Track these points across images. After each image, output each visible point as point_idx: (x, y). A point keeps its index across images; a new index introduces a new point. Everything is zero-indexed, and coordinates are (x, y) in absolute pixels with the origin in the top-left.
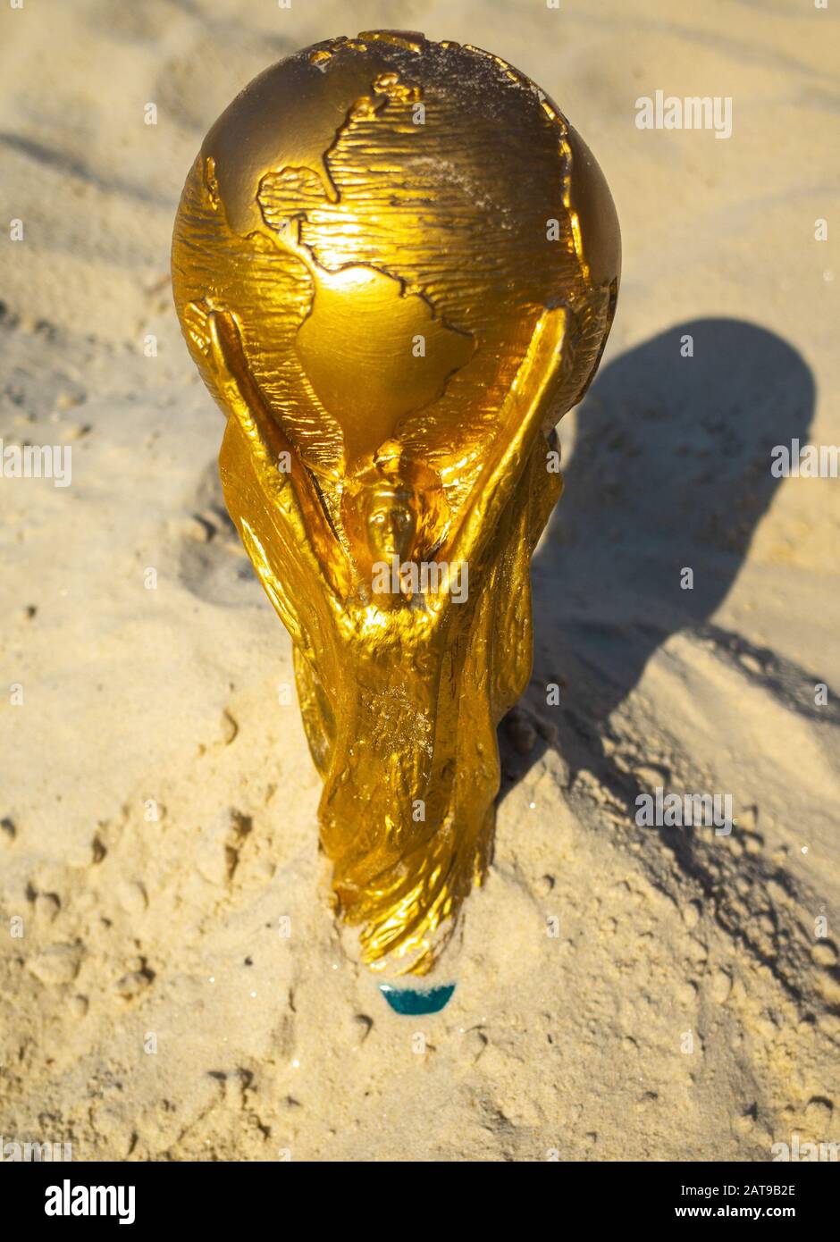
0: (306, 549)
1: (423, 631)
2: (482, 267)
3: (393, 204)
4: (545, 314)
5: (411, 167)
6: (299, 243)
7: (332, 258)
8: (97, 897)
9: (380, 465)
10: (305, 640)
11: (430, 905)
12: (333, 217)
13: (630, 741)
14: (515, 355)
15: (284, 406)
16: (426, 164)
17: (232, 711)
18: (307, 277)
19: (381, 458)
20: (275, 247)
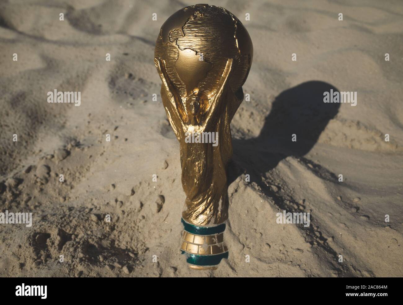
0: (177, 111)
1: (201, 131)
2: (214, 49)
3: (195, 36)
4: (229, 60)
5: (200, 29)
6: (176, 45)
7: (182, 47)
8: (131, 203)
9: (194, 93)
10: (178, 135)
11: (208, 207)
12: (183, 39)
13: (270, 179)
14: (222, 68)
15: (173, 80)
16: (203, 28)
17: (167, 161)
18: (177, 51)
19: (194, 92)
20: (172, 45)
